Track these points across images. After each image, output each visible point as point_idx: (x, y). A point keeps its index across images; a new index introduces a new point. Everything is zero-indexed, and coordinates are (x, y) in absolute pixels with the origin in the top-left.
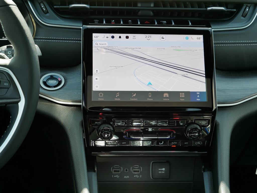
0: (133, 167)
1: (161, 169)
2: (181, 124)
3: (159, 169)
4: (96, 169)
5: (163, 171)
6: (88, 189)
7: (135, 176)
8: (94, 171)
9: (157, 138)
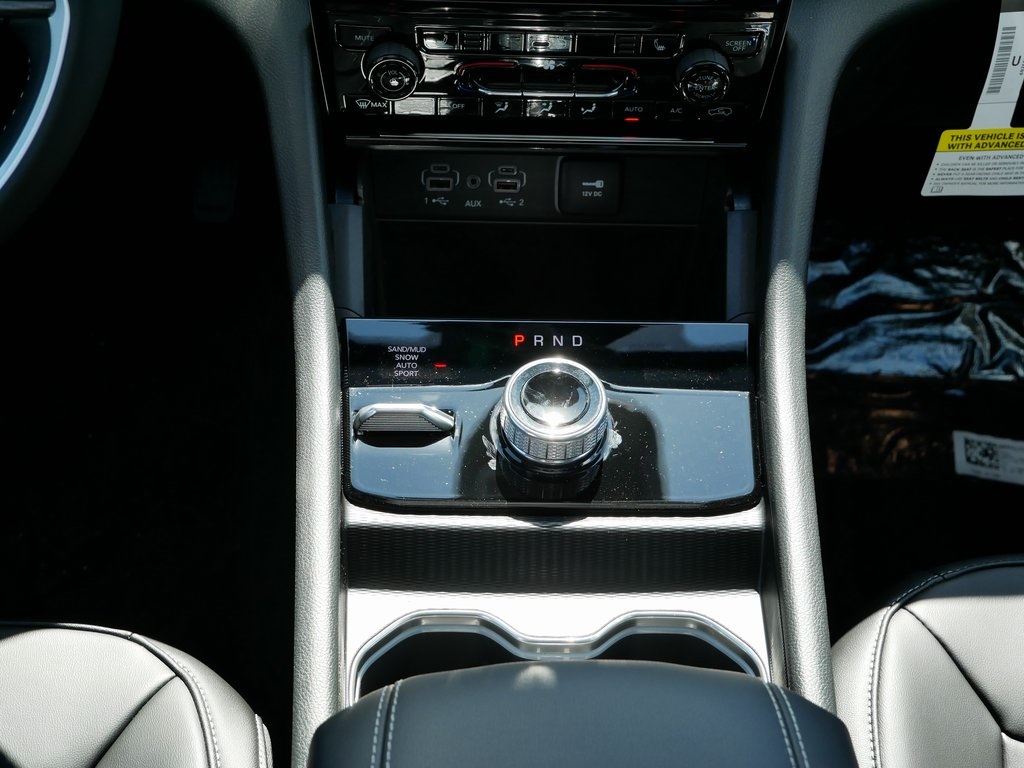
0: (497, 171)
1: (590, 184)
2: (661, 48)
3: (584, 184)
4: (361, 192)
5: (599, 189)
6: (324, 278)
7: (501, 202)
8: (356, 201)
9: (572, 95)
